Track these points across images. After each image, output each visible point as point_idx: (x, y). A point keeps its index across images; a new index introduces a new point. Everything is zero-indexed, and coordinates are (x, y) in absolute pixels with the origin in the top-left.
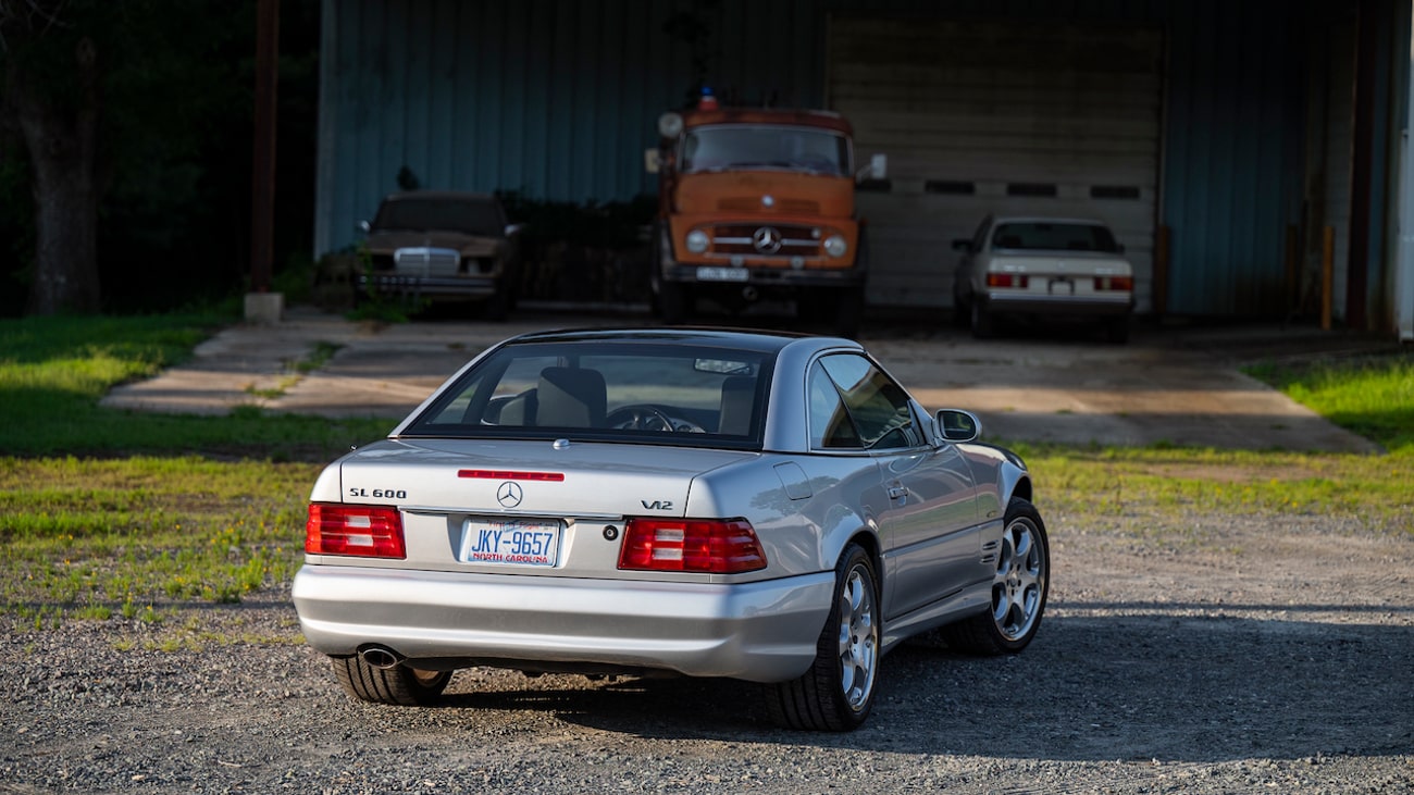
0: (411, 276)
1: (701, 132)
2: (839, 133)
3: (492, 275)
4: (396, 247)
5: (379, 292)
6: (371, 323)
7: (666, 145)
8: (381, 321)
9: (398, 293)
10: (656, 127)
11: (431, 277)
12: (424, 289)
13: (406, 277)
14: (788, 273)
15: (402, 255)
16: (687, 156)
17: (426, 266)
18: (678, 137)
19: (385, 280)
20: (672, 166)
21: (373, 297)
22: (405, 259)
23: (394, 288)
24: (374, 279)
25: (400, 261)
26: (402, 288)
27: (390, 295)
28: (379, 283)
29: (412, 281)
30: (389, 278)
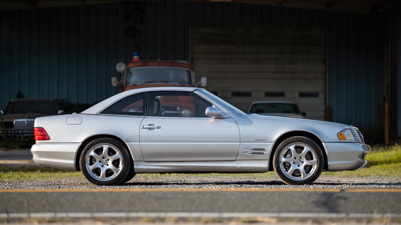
0: (20, 130)
1: (133, 70)
2: (188, 69)
4: (13, 120)
5: (7, 136)
6: (4, 148)
7: (119, 76)
9: (15, 137)
10: (115, 68)
11: (28, 130)
12: (25, 135)
13: (18, 130)
15: (15, 122)
16: (128, 81)
17: (26, 125)
18: (124, 72)
19: (9, 132)
20: (122, 84)
21: (5, 139)
22: (17, 123)
23: (13, 135)
24: (5, 132)
25: (15, 124)
26: (16, 135)
27: (12, 138)
28: (7, 133)
29: (20, 132)
30: (11, 131)
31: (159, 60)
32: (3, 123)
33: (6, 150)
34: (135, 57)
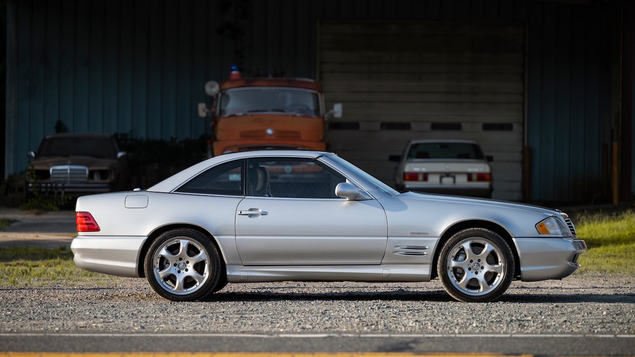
0: (59, 182)
1: (230, 92)
2: (314, 92)
3: (108, 181)
4: (50, 167)
5: (40, 192)
6: (36, 211)
7: (210, 101)
8: (42, 209)
9: (52, 193)
10: (204, 89)
11: (71, 182)
12: (67, 190)
13: (56, 183)
14: (283, 176)
15: (53, 170)
16: (223, 108)
17: (68, 176)
18: (217, 96)
19: (44, 185)
20: (214, 113)
21: (37, 195)
22: (55, 172)
23: (49, 190)
24: (37, 185)
25: (52, 174)
26: (54, 190)
27: (47, 194)
28: (40, 187)
29: (60, 185)
30: (46, 184)
31: (270, 77)
32: (34, 172)
33: (38, 214)
34: (234, 72)
